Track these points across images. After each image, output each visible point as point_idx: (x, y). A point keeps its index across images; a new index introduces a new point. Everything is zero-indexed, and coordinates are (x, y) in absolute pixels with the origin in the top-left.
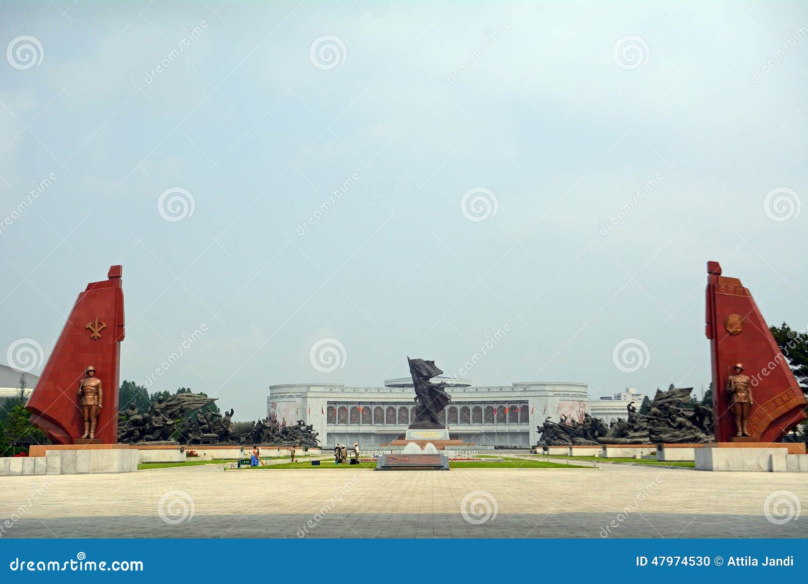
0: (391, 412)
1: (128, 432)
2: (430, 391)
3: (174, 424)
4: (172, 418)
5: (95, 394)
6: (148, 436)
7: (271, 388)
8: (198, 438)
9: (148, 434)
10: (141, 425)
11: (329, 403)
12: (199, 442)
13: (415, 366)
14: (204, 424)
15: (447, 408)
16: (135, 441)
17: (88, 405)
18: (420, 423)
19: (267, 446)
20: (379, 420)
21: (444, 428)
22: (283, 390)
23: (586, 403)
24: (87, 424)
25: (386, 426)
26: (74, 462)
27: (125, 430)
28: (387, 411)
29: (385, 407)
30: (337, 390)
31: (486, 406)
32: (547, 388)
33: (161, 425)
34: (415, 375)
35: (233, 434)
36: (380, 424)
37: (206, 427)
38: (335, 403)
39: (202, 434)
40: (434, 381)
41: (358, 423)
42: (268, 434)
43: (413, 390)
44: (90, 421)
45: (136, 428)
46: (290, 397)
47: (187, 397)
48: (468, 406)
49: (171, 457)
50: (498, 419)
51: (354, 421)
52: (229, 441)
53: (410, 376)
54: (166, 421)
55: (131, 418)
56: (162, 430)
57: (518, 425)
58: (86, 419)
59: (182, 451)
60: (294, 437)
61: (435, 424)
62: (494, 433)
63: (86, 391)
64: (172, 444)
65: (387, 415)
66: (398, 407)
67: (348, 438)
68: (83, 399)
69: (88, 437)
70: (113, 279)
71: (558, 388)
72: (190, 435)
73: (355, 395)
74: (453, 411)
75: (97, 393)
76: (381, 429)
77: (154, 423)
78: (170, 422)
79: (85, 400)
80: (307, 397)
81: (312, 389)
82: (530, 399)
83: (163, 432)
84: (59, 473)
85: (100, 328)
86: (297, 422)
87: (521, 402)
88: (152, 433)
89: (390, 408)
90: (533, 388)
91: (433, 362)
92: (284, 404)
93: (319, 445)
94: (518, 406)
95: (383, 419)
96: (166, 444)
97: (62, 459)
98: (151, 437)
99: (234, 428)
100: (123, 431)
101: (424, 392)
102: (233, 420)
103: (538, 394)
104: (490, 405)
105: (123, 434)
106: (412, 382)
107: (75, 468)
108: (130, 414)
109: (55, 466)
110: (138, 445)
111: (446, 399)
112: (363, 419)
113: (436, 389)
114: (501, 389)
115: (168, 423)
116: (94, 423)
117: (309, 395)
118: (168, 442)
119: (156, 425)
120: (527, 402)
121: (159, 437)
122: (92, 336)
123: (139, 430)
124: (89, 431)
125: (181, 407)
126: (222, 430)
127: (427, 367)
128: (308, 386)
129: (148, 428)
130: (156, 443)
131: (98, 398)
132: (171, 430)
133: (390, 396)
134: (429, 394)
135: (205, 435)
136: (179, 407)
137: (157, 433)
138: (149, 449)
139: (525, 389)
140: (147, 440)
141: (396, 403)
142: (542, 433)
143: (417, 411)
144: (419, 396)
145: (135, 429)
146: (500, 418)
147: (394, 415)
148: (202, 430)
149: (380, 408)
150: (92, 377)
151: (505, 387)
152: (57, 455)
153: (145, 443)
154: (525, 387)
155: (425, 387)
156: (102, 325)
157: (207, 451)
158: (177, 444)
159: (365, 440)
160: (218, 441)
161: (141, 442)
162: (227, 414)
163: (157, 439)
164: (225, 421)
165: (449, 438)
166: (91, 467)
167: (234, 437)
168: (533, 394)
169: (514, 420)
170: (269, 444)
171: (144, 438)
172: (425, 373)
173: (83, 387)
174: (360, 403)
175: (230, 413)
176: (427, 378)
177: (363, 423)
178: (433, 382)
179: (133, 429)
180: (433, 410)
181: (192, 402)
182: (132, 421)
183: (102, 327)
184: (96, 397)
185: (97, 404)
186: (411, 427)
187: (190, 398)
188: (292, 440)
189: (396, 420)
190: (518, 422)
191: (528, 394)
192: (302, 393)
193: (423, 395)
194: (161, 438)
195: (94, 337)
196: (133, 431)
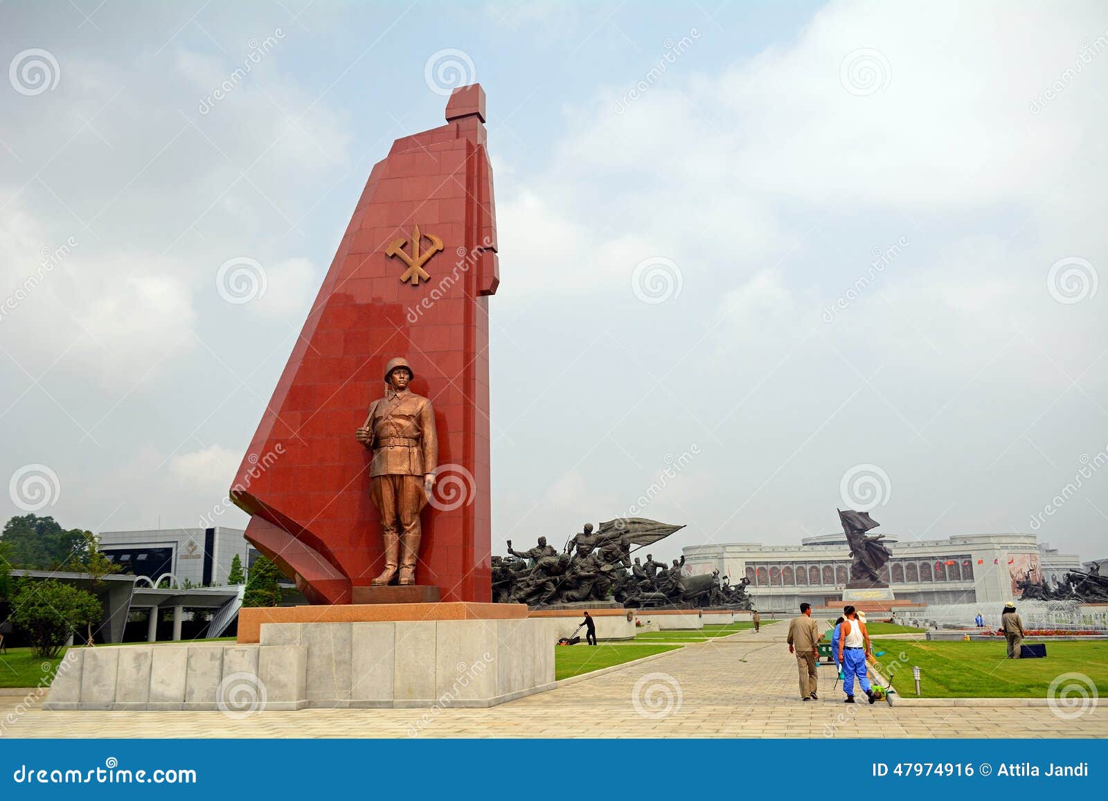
0: (814, 572)
1: (537, 585)
2: (866, 545)
3: (613, 570)
4: (608, 562)
5: (413, 442)
6: (570, 593)
7: (684, 550)
8: (637, 599)
9: (570, 589)
10: (558, 574)
11: (747, 563)
12: (640, 604)
13: (847, 519)
14: (644, 578)
15: (890, 565)
16: (549, 601)
17: (393, 476)
18: (858, 581)
19: (718, 610)
20: (802, 580)
21: (887, 587)
22: (697, 551)
23: (1037, 556)
24: (391, 538)
25: (811, 587)
26: (346, 662)
27: (531, 582)
28: (810, 570)
29: (808, 567)
30: (756, 549)
31: (907, 563)
32: (992, 540)
33: (591, 573)
34: (848, 528)
35: (686, 592)
36: (803, 585)
37: (646, 583)
38: (754, 563)
39: (642, 592)
40: (871, 533)
41: (780, 584)
42: (717, 595)
43: (848, 547)
44: (399, 527)
45: (549, 578)
46: (706, 558)
47: (632, 525)
48: (900, 563)
49: (613, 630)
50: (936, 576)
51: (775, 582)
52: (680, 603)
53: (842, 530)
54: (599, 566)
55: (541, 562)
56: (592, 581)
57: (960, 582)
58: (388, 520)
59: (629, 620)
60: (739, 598)
61: (875, 582)
62: (933, 592)
63: (386, 432)
64: (612, 606)
65: (810, 575)
66: (821, 566)
67: (770, 601)
68: (375, 458)
69: (395, 580)
70: (460, 121)
71: (1004, 540)
72: (625, 594)
73: (775, 555)
74: (897, 568)
75: (419, 440)
76: (805, 590)
77: (579, 570)
78: (606, 568)
79: (383, 459)
80: (723, 558)
81: (728, 549)
82: (973, 554)
83: (594, 585)
84: (294, 703)
85: (427, 254)
86: (741, 579)
87: (962, 557)
88: (577, 588)
89: (813, 567)
90: (976, 541)
91: (867, 513)
92: (700, 566)
93: (753, 609)
94: (960, 562)
95: (807, 580)
96: (603, 607)
97: (309, 654)
98: (575, 594)
99: (687, 584)
100: (528, 586)
101: (860, 547)
102: (684, 571)
103: (982, 547)
104: (926, 561)
105: (528, 590)
106: (846, 539)
107: (349, 685)
108: (538, 555)
109: (283, 678)
110: (553, 608)
111: (886, 554)
112: (784, 580)
113: (874, 544)
114: (937, 544)
115: (603, 569)
116: (413, 533)
117: (726, 555)
118: (603, 603)
119: (583, 573)
120: (970, 556)
121: (589, 594)
122: (404, 278)
123: (555, 582)
124: (400, 559)
125: (623, 541)
126: (670, 586)
127: (861, 518)
128: (724, 547)
129: (569, 579)
130: (585, 605)
131: (423, 455)
132: (608, 581)
133: (812, 554)
134: (866, 550)
135: (647, 594)
136: (620, 542)
137: (586, 588)
138: (572, 616)
139: (965, 542)
140: (570, 600)
141: (819, 562)
142: (1023, 589)
143: (854, 569)
144: (855, 552)
145: (547, 581)
146: (939, 575)
147: (819, 575)
148: (642, 587)
149: (802, 568)
150: (402, 389)
151: (941, 541)
152: (290, 641)
153: (566, 605)
154: (966, 540)
155: (861, 541)
156: (432, 242)
157: (653, 618)
158: (619, 607)
159: (788, 603)
160: (665, 603)
161: (559, 604)
162: (675, 562)
163: (586, 598)
164: (673, 572)
165: (894, 599)
166: (398, 684)
167: (688, 596)
168: (976, 547)
169: (955, 576)
170: (720, 607)
171: (564, 597)
172: (859, 527)
173: (375, 420)
174: (793, 563)
175: (679, 562)
176: (862, 531)
177: (785, 584)
178: (869, 536)
179: (544, 580)
180: (871, 567)
181: (641, 533)
182: (541, 567)
183: (432, 250)
184: (415, 450)
185: (418, 472)
186: (849, 587)
187: (637, 526)
188: (736, 602)
189: (820, 580)
190: (960, 579)
191: (970, 547)
192: (718, 553)
193: (860, 550)
194: (592, 596)
195: (410, 279)
196: (544, 583)
